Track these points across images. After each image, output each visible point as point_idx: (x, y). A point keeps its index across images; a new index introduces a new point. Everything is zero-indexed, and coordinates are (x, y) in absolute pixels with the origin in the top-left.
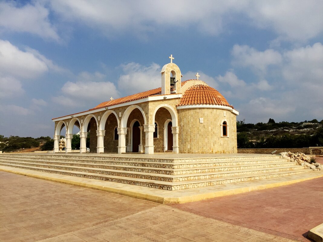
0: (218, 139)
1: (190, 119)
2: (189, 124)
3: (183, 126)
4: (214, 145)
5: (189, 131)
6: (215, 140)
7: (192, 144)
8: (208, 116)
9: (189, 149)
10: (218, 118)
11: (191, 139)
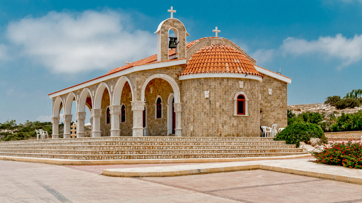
0: (229, 118)
1: (193, 93)
2: (192, 100)
3: (186, 101)
4: (223, 127)
5: (192, 108)
6: (226, 120)
7: (196, 125)
8: (215, 89)
9: (191, 132)
10: (230, 91)
11: (194, 119)
